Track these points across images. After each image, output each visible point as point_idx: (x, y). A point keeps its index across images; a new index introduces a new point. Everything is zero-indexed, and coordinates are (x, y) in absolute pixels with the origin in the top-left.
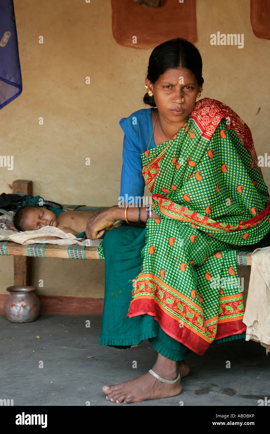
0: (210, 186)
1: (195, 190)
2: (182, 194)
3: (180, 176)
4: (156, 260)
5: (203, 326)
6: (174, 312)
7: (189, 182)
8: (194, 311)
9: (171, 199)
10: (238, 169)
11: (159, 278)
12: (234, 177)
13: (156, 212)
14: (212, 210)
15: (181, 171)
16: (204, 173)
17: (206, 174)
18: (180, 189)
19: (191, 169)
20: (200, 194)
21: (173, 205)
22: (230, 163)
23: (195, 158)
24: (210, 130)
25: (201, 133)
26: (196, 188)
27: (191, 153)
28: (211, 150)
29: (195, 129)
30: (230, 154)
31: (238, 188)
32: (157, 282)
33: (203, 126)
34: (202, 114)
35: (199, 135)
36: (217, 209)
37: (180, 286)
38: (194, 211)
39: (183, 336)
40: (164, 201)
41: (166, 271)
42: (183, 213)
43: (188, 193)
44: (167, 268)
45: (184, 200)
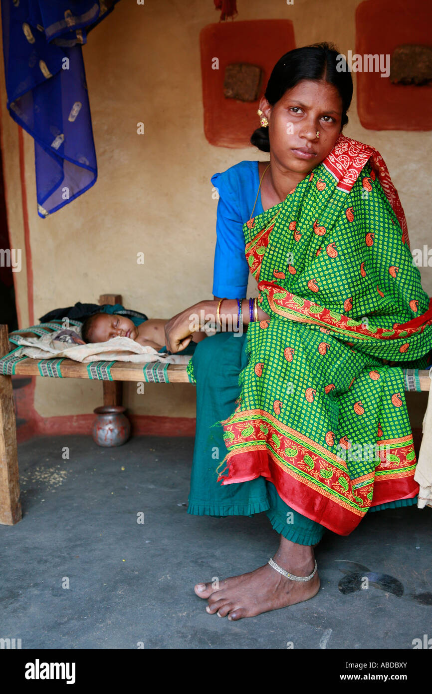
0: (350, 265)
1: (326, 273)
2: (306, 281)
3: (301, 251)
4: (265, 386)
5: (350, 490)
6: (299, 470)
7: (317, 261)
8: (333, 467)
9: (288, 289)
10: (391, 240)
11: (272, 414)
12: (385, 252)
13: (264, 308)
14: (353, 305)
15: (303, 244)
16: (341, 246)
17: (344, 247)
18: (301, 272)
19: (318, 240)
20: (334, 280)
21: (291, 298)
22: (379, 230)
23: (325, 222)
24: (351, 176)
25: (336, 181)
26: (328, 269)
27: (320, 215)
28: (350, 209)
29: (327, 177)
30: (379, 216)
31: (391, 269)
32: (269, 421)
33: (339, 170)
34: (336, 154)
35: (333, 184)
36: (362, 303)
37: (307, 427)
38: (324, 306)
39: (316, 508)
40: (276, 292)
41: (283, 402)
42: (307, 310)
43: (315, 278)
44: (284, 398)
45: (309, 289)
